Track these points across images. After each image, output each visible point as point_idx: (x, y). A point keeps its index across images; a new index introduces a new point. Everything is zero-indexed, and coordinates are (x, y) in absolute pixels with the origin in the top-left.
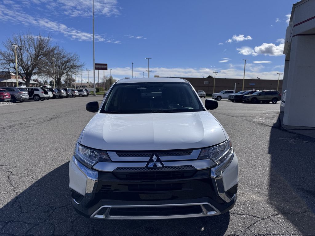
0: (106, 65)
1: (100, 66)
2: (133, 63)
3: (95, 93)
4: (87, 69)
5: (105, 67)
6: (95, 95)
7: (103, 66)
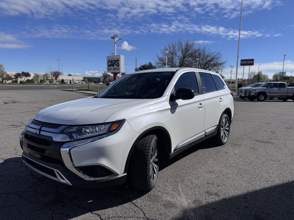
0: (253, 60)
1: (245, 62)
2: (285, 55)
3: (236, 89)
4: (231, 66)
5: (251, 62)
6: (236, 91)
7: (249, 62)
